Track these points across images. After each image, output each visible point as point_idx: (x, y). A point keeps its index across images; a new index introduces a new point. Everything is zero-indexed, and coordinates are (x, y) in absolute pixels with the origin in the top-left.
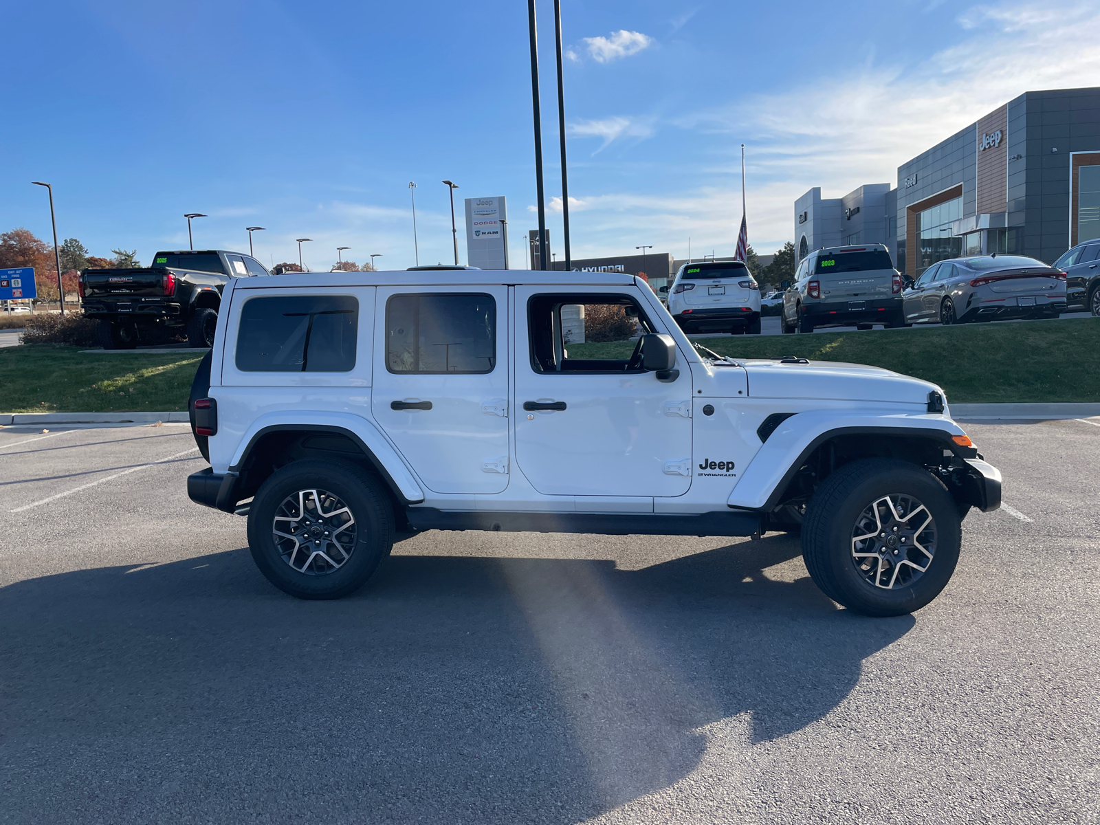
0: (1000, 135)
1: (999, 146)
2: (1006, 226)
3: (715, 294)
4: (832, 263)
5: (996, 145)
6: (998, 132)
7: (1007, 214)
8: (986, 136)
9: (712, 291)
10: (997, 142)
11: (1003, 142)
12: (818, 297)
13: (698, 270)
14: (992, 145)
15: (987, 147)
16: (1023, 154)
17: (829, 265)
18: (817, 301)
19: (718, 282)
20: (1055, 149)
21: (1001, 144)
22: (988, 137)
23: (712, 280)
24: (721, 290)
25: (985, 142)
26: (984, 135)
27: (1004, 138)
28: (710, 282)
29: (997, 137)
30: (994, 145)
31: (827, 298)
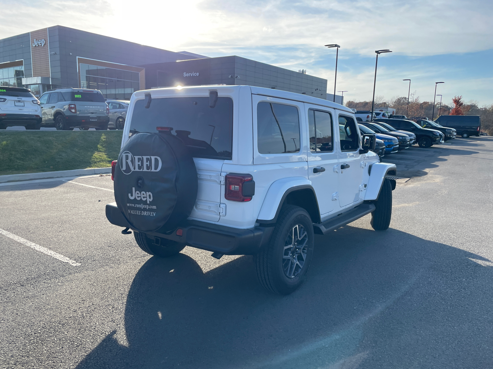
0: (44, 42)
1: (44, 46)
2: (51, 84)
3: (19, 106)
4: (79, 96)
5: (43, 46)
6: (43, 40)
7: (50, 79)
8: (36, 40)
9: (17, 104)
10: (43, 45)
11: (46, 45)
12: (75, 112)
13: (5, 91)
14: (40, 45)
15: (37, 45)
16: (58, 52)
17: (79, 97)
18: (75, 114)
19: (21, 99)
20: (71, 54)
21: (45, 46)
22: (37, 41)
23: (17, 98)
24: (22, 104)
25: (36, 43)
26: (35, 40)
27: (47, 43)
28: (16, 98)
29: (42, 42)
30: (41, 45)
31: (79, 114)
